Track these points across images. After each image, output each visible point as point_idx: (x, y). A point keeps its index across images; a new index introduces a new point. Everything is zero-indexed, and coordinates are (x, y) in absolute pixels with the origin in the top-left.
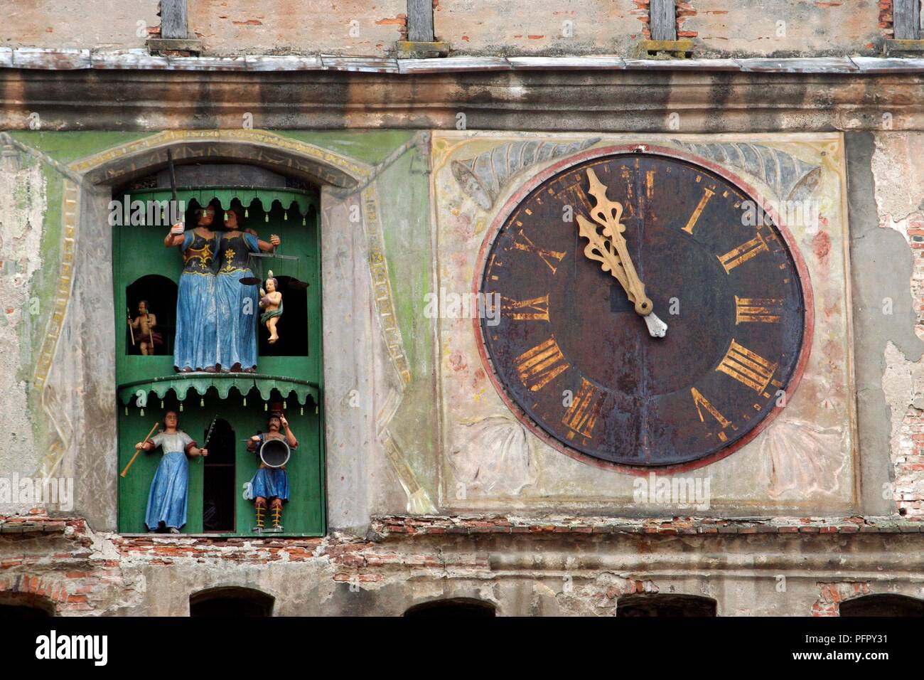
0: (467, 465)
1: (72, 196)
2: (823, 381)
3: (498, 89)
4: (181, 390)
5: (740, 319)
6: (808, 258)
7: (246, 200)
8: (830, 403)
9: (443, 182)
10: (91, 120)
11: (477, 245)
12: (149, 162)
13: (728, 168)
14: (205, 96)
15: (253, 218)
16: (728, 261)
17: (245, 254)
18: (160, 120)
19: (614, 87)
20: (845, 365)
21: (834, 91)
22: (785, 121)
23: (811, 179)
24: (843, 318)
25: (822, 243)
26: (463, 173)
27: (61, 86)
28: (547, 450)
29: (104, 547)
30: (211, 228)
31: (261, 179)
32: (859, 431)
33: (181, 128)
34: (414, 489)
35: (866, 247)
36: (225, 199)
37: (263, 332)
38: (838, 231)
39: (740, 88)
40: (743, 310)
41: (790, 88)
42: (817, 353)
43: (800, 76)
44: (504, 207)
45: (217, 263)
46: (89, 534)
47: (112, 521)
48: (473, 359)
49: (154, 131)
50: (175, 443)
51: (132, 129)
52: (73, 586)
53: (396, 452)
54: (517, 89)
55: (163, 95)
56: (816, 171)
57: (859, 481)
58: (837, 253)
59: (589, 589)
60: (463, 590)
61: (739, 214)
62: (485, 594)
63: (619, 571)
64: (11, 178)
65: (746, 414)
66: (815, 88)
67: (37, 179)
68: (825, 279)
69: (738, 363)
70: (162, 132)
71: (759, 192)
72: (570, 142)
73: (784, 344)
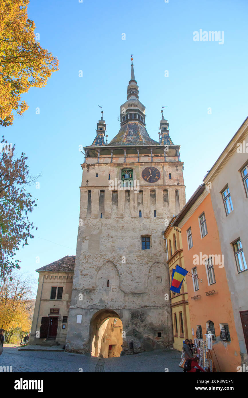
1: (119, 170)
2: (162, 178)
3: (143, 163)
6: (160, 172)
8: (162, 179)
9: (140, 169)
10: (120, 166)
11: (142, 171)
13: (156, 168)
14: (126, 164)
15: (129, 171)
16: (156, 172)
20: (163, 177)
21: (161, 163)
22: (159, 165)
23: (160, 168)
25: (161, 171)
26: (141, 168)
27: (119, 164)
28: (146, 182)
31: (130, 169)
35: (164, 171)
37: (130, 177)
38: (162, 171)
39: (156, 163)
40: (157, 175)
41: (159, 163)
42: (161, 177)
45: (127, 174)
48: (142, 177)
51: (122, 166)
54: (144, 163)
55: (124, 164)
57: (164, 183)
58: (162, 172)
59: (148, 189)
61: (156, 170)
62: (142, 189)
63: (150, 188)
64: (116, 169)
65: (157, 180)
66: (160, 163)
67: (117, 169)
68: (161, 173)
69: (156, 177)
70: (124, 166)
71: (158, 169)
72: (147, 166)
73: (159, 176)
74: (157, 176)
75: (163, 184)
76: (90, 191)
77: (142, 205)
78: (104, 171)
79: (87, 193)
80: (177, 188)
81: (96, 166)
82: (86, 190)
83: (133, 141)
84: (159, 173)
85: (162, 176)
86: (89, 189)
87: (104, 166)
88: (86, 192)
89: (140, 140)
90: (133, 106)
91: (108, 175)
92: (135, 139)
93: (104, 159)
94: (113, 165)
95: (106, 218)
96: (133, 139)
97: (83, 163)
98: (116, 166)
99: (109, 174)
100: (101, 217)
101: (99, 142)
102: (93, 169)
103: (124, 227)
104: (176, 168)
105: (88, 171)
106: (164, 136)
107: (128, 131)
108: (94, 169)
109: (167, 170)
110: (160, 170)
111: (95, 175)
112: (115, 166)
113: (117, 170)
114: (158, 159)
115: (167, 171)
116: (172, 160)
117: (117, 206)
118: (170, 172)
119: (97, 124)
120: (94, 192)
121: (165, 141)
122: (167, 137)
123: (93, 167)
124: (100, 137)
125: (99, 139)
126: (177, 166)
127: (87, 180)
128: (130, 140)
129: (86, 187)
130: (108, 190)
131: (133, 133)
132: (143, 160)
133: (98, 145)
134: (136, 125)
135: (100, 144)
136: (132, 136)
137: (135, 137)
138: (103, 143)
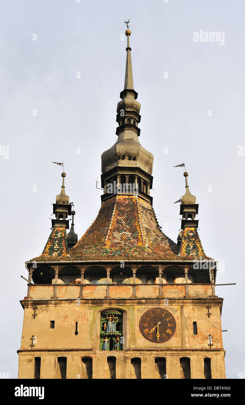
0: (138, 342)
1: (96, 313)
2: (178, 333)
3: (142, 301)
4: (107, 334)
5: (168, 326)
6: (176, 319)
7: (115, 313)
8: (179, 335)
9: (136, 311)
10: (98, 305)
11: (139, 318)
12: (104, 309)
13: (167, 310)
14: (110, 302)
16: (167, 320)
18: (106, 305)
19: (155, 301)
20: (180, 331)
21: (179, 301)
22: (174, 304)
23: (177, 311)
24: (180, 326)
26: (138, 310)
28: (147, 341)
29: (97, 351)
30: (111, 317)
31: (116, 311)
32: (182, 339)
33: (108, 306)
34: (132, 345)
35: (183, 318)
36: (112, 313)
38: (180, 316)
40: (169, 325)
41: (174, 301)
42: (177, 330)
43: (175, 299)
44: (143, 314)
45: (112, 321)
46: (96, 350)
47: (99, 349)
48: (139, 330)
49: (105, 306)
50: (106, 340)
51: (102, 306)
52: (94, 356)
53: (130, 341)
54: (144, 301)
55: (106, 302)
56: (177, 310)
57: (182, 344)
58: (179, 319)
59: (151, 356)
60: (137, 356)
61: (169, 315)
62: (140, 357)
63: (155, 354)
64: (89, 311)
65: (169, 337)
66: (177, 301)
67: (92, 311)
68: (178, 322)
69: (168, 331)
70: (106, 306)
71: (171, 312)
72: (150, 307)
73: (173, 329)
74: (170, 328)
75: (180, 345)
76: (38, 360)
78: (66, 317)
79: (31, 363)
80: (209, 355)
81: (51, 303)
82: (29, 357)
83: (125, 245)
84: (173, 321)
85: (178, 327)
86: (37, 354)
87: (66, 306)
88: (30, 361)
89: (140, 244)
90: (127, 157)
91: (75, 325)
92: (130, 240)
93: (66, 289)
94: (85, 303)
96: (126, 241)
97: (25, 298)
98: (90, 305)
99: (77, 323)
101: (56, 247)
102: (45, 311)
104: (206, 311)
105: (34, 316)
106: (188, 234)
107: (116, 218)
108: (47, 311)
109: (191, 316)
110: (176, 315)
111: (49, 323)
112: (87, 305)
113: (92, 314)
114: (173, 290)
115: (190, 318)
116: (201, 293)
118: (195, 320)
119: (54, 204)
120: (45, 362)
121: (188, 246)
122: (193, 237)
123: (44, 306)
124: (58, 235)
125: (56, 240)
126: (208, 308)
127: (33, 336)
128: (119, 243)
129: (29, 351)
130: (73, 357)
131: (125, 225)
132: (144, 293)
133: (54, 255)
134: (134, 203)
135: (58, 253)
136: (124, 232)
137: (130, 234)
138: (64, 251)
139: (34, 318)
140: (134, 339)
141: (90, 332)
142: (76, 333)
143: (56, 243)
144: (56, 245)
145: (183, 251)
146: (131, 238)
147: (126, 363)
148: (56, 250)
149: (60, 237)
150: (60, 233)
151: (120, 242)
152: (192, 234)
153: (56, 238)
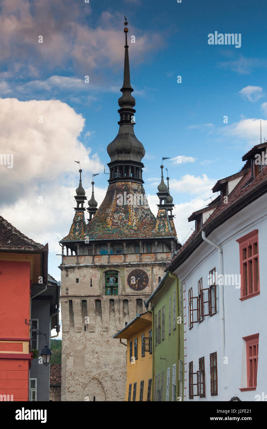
0: (126, 291)
1: (102, 273)
2: (149, 284)
3: (128, 266)
4: (109, 286)
8: (150, 286)
9: (125, 272)
10: (103, 268)
11: (127, 276)
12: (107, 271)
13: (144, 270)
14: (110, 267)
16: (144, 276)
17: (114, 276)
19: (136, 265)
20: (151, 283)
21: (151, 265)
22: (148, 267)
23: (149, 271)
24: (151, 280)
26: (127, 271)
27: (101, 266)
28: (132, 289)
29: (104, 296)
31: (114, 272)
32: (152, 288)
34: (123, 292)
35: (153, 275)
36: (112, 273)
38: (151, 274)
39: (144, 265)
40: (144, 279)
42: (149, 282)
43: (148, 264)
44: (129, 273)
45: (112, 277)
47: (104, 294)
48: (127, 283)
50: (109, 289)
51: (106, 269)
52: (102, 299)
53: (122, 290)
54: (130, 265)
55: (107, 267)
56: (149, 270)
57: (152, 291)
58: (151, 276)
59: (134, 299)
60: (126, 299)
61: (144, 273)
62: (128, 299)
63: (136, 297)
64: (98, 272)
65: (144, 287)
67: (100, 272)
68: (150, 277)
69: (144, 283)
70: (108, 269)
71: (146, 271)
72: (134, 269)
73: (147, 282)
74: (145, 281)
75: (150, 291)
76: (71, 302)
77: (128, 316)
78: (85, 276)
79: (67, 303)
81: (76, 268)
82: (66, 300)
83: (121, 224)
84: (147, 277)
85: (150, 280)
86: (70, 299)
87: (85, 271)
88: (66, 302)
89: (130, 223)
91: (90, 281)
92: (124, 220)
93: (84, 258)
94: (95, 268)
95: (91, 332)
96: (121, 220)
97: (61, 265)
98: (99, 268)
99: (91, 279)
100: (85, 330)
101: (77, 228)
102: (73, 273)
103: (109, 341)
105: (67, 275)
108: (74, 273)
109: (157, 273)
110: (149, 273)
111: (75, 280)
112: (97, 269)
113: (100, 274)
114: (148, 257)
115: (157, 275)
116: (165, 258)
117: (101, 317)
118: (160, 276)
120: (75, 303)
121: (160, 224)
122: (163, 217)
123: (72, 269)
124: (79, 218)
127: (67, 288)
128: (117, 223)
129: (66, 297)
130: (90, 300)
131: (121, 207)
132: (130, 259)
133: (76, 234)
134: (128, 188)
135: (79, 232)
136: (120, 214)
137: (124, 215)
138: (82, 231)
139: (67, 277)
140: (124, 289)
141: (99, 285)
142: (91, 286)
143: (77, 225)
144: (78, 226)
145: (156, 228)
146: (125, 219)
147: (120, 303)
148: (77, 230)
149: (80, 220)
150: (80, 217)
151: (118, 221)
152: (163, 215)
153: (77, 221)
